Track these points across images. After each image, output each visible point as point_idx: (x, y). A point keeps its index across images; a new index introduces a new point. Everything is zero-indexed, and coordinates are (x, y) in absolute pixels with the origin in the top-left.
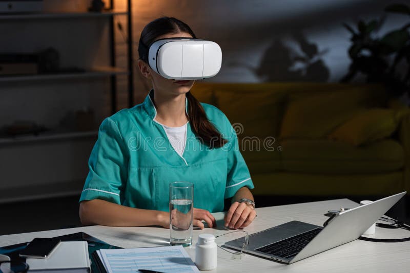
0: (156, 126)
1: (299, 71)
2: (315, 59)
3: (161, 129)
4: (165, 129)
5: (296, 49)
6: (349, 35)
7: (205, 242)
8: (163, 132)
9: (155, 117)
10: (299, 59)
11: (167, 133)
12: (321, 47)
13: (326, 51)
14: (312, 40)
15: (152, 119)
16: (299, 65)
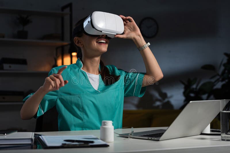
0: (82, 72)
1: (158, 106)
2: (166, 100)
3: (85, 74)
4: (87, 75)
5: (157, 95)
6: (183, 86)
7: (106, 124)
8: (86, 76)
9: (82, 67)
10: (158, 100)
11: (88, 77)
12: (169, 94)
13: (171, 97)
14: (164, 91)
15: (80, 69)
16: (158, 103)
